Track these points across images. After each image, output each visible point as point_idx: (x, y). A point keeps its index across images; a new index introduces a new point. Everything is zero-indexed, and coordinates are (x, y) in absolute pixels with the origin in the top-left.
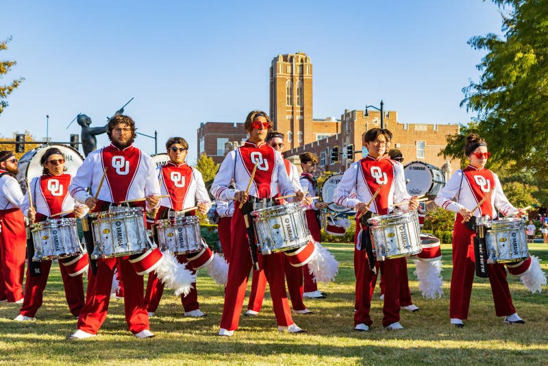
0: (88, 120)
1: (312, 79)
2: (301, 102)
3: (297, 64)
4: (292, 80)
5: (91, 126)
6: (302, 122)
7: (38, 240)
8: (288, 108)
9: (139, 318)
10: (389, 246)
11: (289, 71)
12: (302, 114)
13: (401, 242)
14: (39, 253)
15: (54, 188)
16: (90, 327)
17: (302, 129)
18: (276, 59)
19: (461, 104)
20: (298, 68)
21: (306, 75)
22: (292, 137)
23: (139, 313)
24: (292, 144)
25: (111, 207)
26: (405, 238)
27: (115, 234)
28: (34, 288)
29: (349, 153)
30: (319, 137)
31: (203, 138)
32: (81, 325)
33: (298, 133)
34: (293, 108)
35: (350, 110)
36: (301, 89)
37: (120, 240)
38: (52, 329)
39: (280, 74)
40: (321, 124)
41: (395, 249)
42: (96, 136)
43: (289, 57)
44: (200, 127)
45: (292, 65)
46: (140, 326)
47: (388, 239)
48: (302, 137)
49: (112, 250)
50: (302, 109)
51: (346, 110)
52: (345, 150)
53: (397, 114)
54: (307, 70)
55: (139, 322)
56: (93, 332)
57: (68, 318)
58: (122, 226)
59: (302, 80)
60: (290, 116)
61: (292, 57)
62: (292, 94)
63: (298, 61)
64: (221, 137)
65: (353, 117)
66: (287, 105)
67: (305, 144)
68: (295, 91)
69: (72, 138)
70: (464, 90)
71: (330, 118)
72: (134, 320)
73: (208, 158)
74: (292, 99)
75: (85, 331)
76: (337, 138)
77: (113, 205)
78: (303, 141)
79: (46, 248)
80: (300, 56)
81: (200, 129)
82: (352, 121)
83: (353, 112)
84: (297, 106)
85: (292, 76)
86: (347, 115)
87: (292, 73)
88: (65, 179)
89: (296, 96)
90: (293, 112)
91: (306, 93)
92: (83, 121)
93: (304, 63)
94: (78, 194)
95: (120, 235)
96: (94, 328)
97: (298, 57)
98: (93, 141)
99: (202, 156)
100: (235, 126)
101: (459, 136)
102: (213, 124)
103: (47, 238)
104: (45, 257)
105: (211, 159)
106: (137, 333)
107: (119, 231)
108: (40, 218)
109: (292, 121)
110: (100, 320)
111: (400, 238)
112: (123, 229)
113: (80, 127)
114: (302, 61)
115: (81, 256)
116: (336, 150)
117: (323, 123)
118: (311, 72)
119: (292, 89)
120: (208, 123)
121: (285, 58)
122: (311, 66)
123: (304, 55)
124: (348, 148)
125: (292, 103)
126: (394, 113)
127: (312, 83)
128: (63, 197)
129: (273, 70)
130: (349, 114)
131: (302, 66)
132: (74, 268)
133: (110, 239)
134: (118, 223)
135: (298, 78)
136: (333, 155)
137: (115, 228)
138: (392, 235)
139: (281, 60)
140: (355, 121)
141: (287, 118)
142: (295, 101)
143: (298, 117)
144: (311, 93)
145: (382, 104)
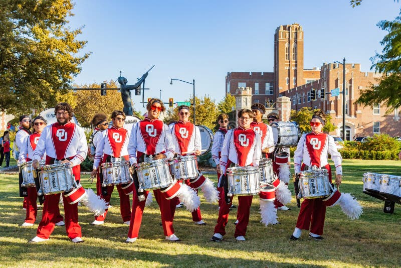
1: (303, 42)
2: (296, 57)
3: (293, 31)
4: (289, 43)
6: (296, 71)
8: (286, 62)
9: (74, 229)
10: (236, 188)
11: (287, 36)
12: (296, 65)
13: (243, 186)
16: (44, 235)
17: (296, 76)
18: (278, 29)
19: (371, 68)
20: (294, 34)
21: (299, 39)
22: (289, 81)
23: (74, 226)
24: (289, 86)
25: (55, 161)
26: (246, 184)
27: (51, 180)
29: (322, 94)
30: (308, 81)
31: (229, 82)
33: (293, 78)
34: (290, 62)
35: (327, 63)
36: (295, 48)
37: (54, 184)
39: (281, 38)
40: (309, 72)
41: (239, 190)
43: (287, 27)
44: (227, 75)
45: (289, 33)
46: (74, 235)
47: (236, 183)
48: (296, 81)
49: (49, 190)
50: (296, 62)
51: (324, 63)
52: (320, 92)
53: (360, 65)
54: (300, 35)
55: (74, 232)
56: (46, 238)
58: (55, 175)
59: (296, 43)
60: (288, 67)
61: (289, 27)
62: (289, 52)
63: (293, 30)
64: (241, 82)
65: (328, 67)
66: (286, 60)
67: (298, 86)
68: (292, 50)
70: (371, 59)
71: (315, 68)
72: (70, 231)
73: (232, 96)
74: (289, 55)
75: (40, 237)
76: (318, 82)
77: (57, 160)
78: (297, 85)
80: (295, 26)
81: (227, 76)
82: (328, 71)
83: (329, 65)
84: (293, 61)
85: (289, 40)
86: (325, 66)
87: (289, 38)
89: (292, 54)
90: (289, 65)
91: (299, 51)
93: (298, 31)
95: (54, 181)
96: (46, 235)
97: (293, 27)
99: (228, 95)
100: (250, 74)
101: (368, 91)
102: (235, 73)
104: (29, 184)
105: (234, 97)
106: (73, 239)
107: (53, 178)
109: (289, 70)
110: (50, 231)
111: (243, 183)
112: (56, 177)
114: (296, 29)
116: (313, 92)
117: (310, 72)
118: (302, 37)
119: (289, 49)
120: (232, 73)
121: (285, 28)
122: (303, 32)
123: (298, 25)
124: (322, 91)
125: (289, 58)
126: (358, 65)
127: (303, 44)
129: (277, 36)
130: (326, 66)
131: (296, 33)
133: (48, 183)
134: (53, 174)
135: (293, 41)
136: (312, 95)
137: (51, 177)
138: (238, 181)
139: (282, 29)
140: (330, 71)
141: (286, 68)
142: (292, 57)
143: (293, 68)
144: (303, 51)
145: (344, 60)
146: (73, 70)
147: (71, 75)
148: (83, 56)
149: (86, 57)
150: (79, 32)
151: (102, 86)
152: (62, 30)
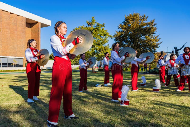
0: (177, 48)
5: (177, 49)
7: (169, 71)
14: (169, 74)
15: (172, 62)
28: (168, 81)
32: (178, 89)
38: (172, 89)
42: (178, 51)
49: (185, 74)
57: (175, 87)
69: (173, 51)
77: (185, 65)
79: (171, 73)
88: (174, 60)
92: (175, 48)
94: (176, 63)
95: (187, 71)
96: (182, 89)
98: (178, 52)
103: (171, 71)
104: (171, 75)
108: (169, 67)
113: (175, 49)
115: (178, 75)
128: (174, 63)
132: (176, 77)
133: (185, 72)
134: (187, 69)
146: (157, 47)
147: (157, 48)
148: (160, 42)
149: (161, 43)
150: (158, 36)
151: (161, 52)
152: (153, 36)
